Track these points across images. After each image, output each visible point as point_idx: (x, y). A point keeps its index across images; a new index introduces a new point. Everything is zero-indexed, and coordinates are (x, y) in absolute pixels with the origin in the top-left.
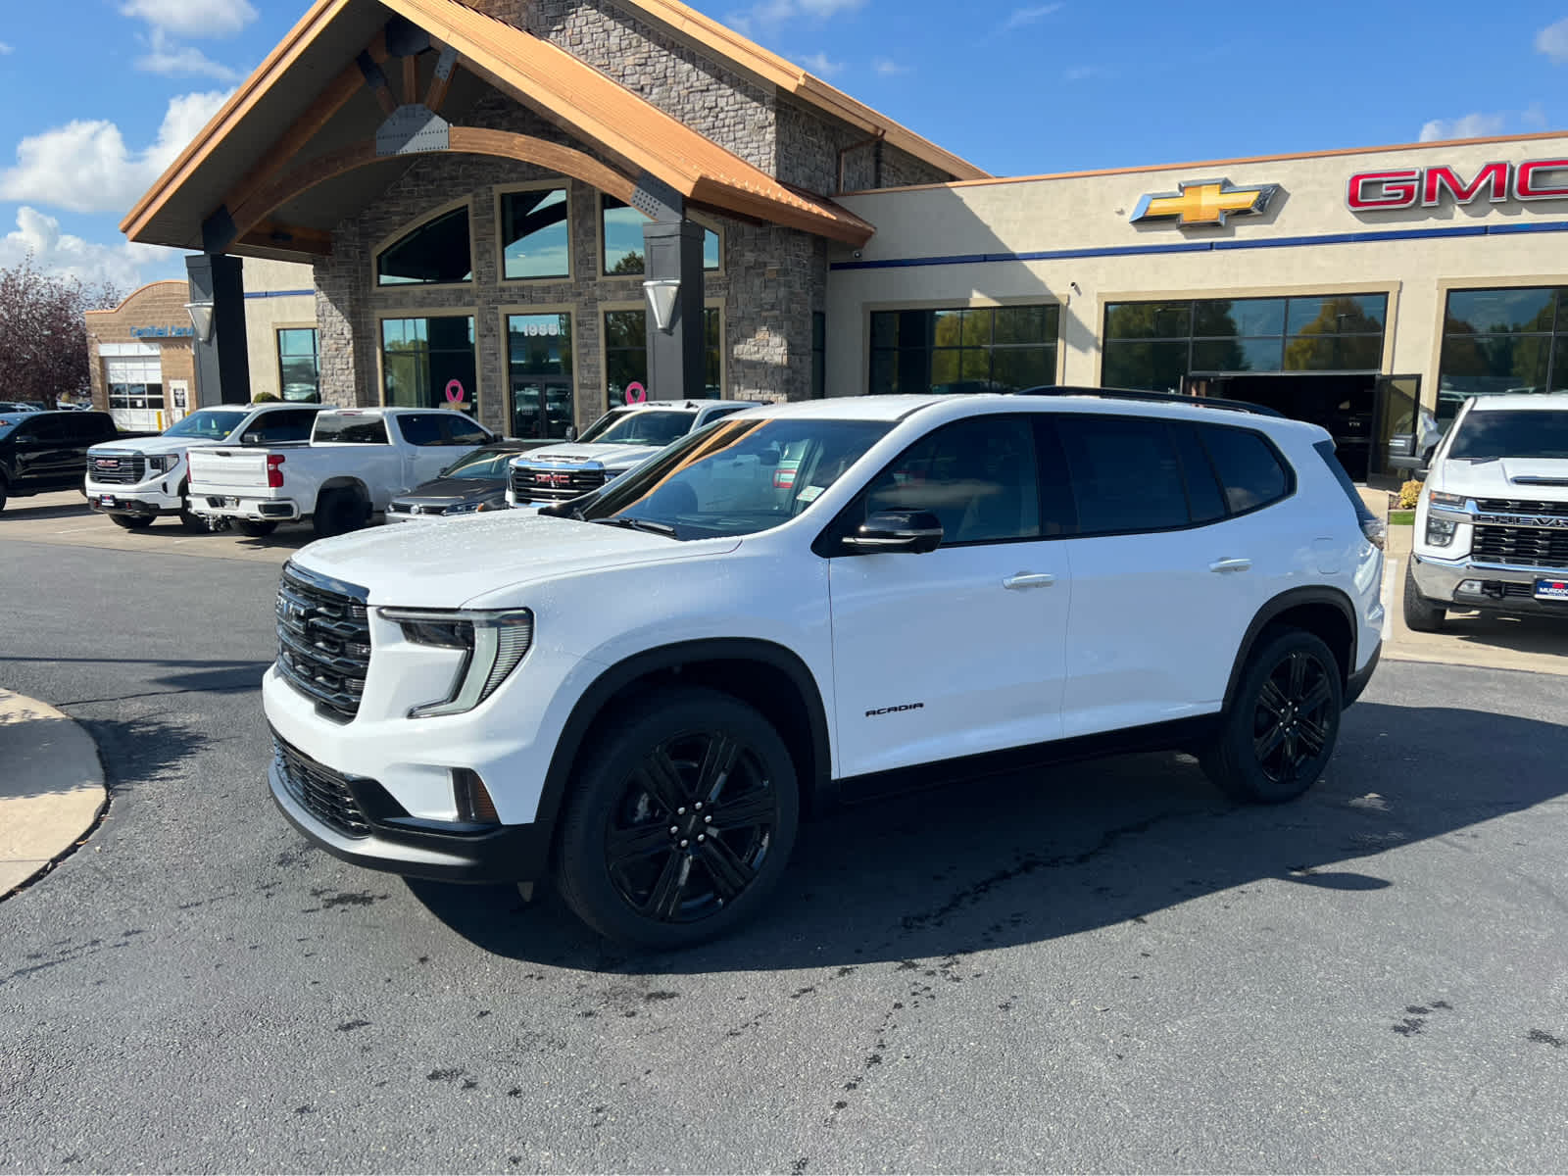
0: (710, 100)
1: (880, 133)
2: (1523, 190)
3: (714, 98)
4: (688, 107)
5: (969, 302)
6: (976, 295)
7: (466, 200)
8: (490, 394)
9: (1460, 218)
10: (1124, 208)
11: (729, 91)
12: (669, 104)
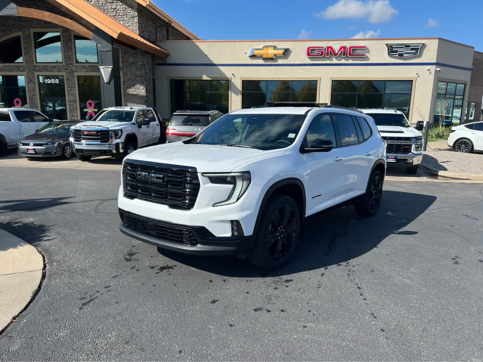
0: (114, 6)
1: (170, 22)
2: (350, 54)
3: (115, 5)
4: (106, 8)
5: (202, 78)
6: (204, 76)
7: (20, 33)
8: (32, 104)
9: (335, 61)
10: (247, 52)
11: (121, 4)
12: (98, 6)
